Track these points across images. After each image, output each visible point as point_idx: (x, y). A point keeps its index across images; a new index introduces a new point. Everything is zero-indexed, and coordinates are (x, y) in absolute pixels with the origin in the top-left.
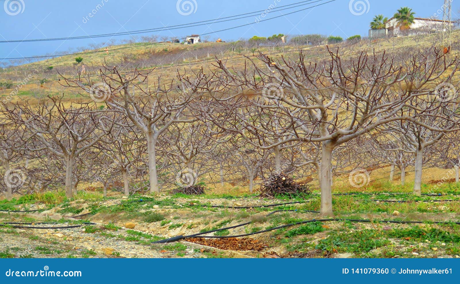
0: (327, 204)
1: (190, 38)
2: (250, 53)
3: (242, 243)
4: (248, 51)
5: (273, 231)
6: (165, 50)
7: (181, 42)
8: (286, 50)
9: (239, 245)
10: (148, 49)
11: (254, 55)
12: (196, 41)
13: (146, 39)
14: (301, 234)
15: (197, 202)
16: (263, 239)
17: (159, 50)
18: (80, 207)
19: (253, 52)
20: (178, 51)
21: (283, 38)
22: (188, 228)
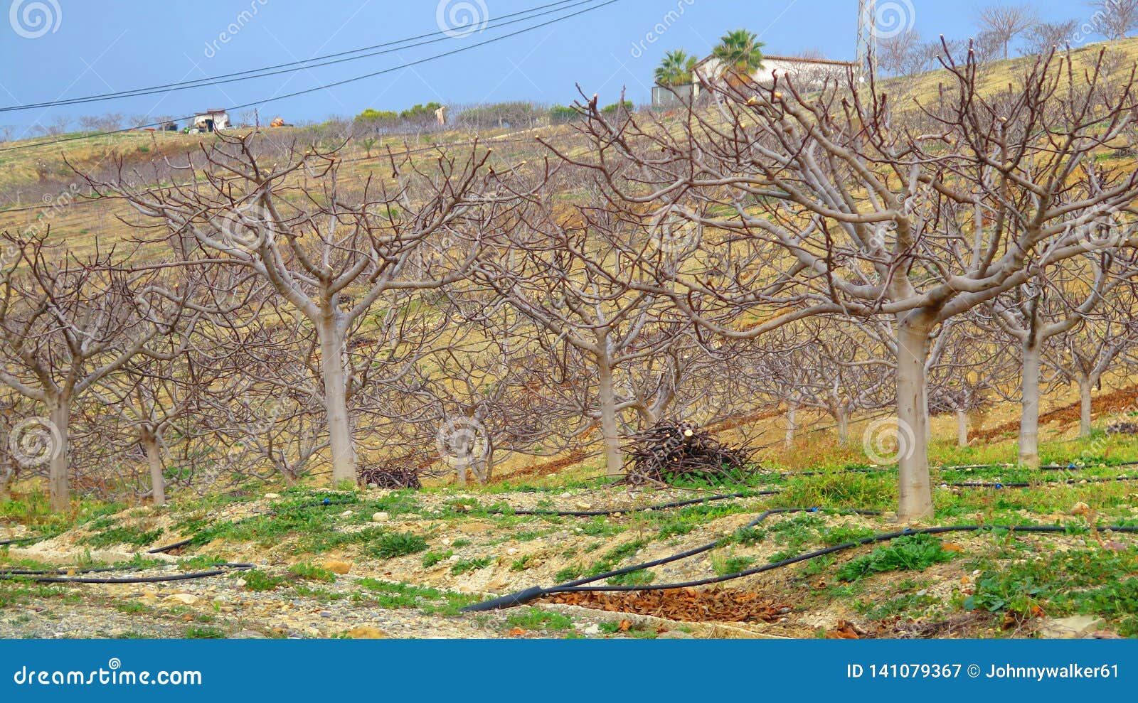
0: (918, 487)
1: (203, 119)
2: (358, 151)
3: (710, 601)
4: (355, 147)
5: (793, 565)
6: (143, 150)
7: (180, 129)
8: (449, 142)
9: (705, 607)
10: (100, 148)
11: (369, 157)
12: (220, 124)
13: (92, 122)
14: (885, 572)
15: (473, 502)
16: (766, 589)
17: (128, 150)
18: (150, 525)
19: (368, 149)
20: (174, 150)
21: (439, 113)
22: (514, 568)
